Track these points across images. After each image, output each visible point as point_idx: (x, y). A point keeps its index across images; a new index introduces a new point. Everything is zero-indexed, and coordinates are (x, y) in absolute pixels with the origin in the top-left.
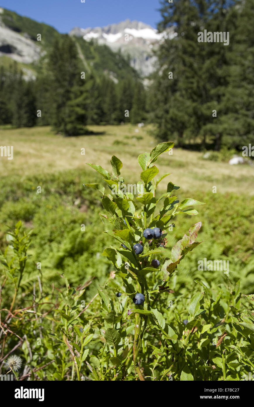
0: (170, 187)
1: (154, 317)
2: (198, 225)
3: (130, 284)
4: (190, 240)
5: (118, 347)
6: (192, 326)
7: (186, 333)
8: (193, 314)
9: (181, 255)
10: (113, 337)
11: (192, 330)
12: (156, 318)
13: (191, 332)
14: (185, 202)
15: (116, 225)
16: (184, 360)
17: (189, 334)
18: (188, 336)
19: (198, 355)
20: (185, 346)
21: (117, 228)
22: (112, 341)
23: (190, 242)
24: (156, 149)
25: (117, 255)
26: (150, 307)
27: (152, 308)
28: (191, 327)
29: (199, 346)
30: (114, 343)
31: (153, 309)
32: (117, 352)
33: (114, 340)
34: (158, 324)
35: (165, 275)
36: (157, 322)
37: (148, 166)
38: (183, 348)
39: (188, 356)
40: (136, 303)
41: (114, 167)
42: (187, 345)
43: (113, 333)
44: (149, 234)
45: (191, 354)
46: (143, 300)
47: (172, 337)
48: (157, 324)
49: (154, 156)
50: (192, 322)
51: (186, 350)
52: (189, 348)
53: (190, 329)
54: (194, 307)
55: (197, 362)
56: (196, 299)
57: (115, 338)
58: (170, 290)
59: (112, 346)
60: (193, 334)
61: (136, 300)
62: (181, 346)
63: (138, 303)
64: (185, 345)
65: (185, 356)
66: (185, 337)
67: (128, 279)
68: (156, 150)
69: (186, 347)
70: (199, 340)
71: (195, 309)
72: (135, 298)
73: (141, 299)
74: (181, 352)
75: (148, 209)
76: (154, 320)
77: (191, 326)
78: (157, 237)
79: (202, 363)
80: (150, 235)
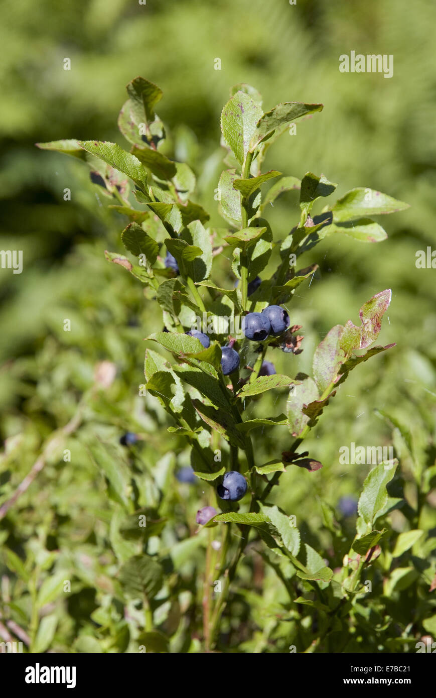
0: (309, 188)
1: (271, 530)
2: (383, 298)
3: (206, 448)
4: (363, 339)
5: (155, 605)
6: (368, 546)
7: (353, 562)
8: (370, 516)
9: (340, 373)
10: (143, 578)
11: (368, 553)
12: (277, 532)
13: (364, 559)
14: (348, 200)
15: (162, 296)
16: (346, 627)
17: (361, 565)
18: (357, 569)
19: (385, 612)
20: (351, 593)
21: (164, 301)
22: (141, 588)
23: (363, 343)
24: (274, 113)
25: (175, 383)
26: (258, 502)
27: (265, 504)
28: (364, 548)
29: (388, 589)
30: (147, 594)
31: (266, 508)
32: (153, 618)
33: (146, 586)
34: (284, 545)
35: (297, 420)
36: (281, 540)
37: (251, 152)
38: (345, 598)
39: (358, 615)
40: (225, 497)
41: (136, 102)
42: (356, 590)
43: (144, 566)
44: (258, 331)
45: (365, 612)
46: (244, 488)
47: (318, 574)
48: (281, 546)
49: (268, 129)
50: (368, 539)
51: (354, 602)
52: (359, 596)
53: (362, 553)
54: (374, 499)
55: (380, 629)
56: (377, 480)
57: (150, 582)
58: (311, 463)
59: (137, 602)
60: (369, 564)
61: (227, 489)
62: (341, 594)
63: (231, 498)
64: (351, 590)
65: (348, 616)
66: (350, 572)
67: (199, 436)
68: (273, 117)
69: (351, 595)
70: (387, 575)
71: (376, 504)
72: (225, 485)
73: (238, 488)
74: (341, 609)
75: (251, 257)
76: (273, 536)
77: (365, 546)
78: (277, 333)
79: (394, 632)
80: (262, 331)
